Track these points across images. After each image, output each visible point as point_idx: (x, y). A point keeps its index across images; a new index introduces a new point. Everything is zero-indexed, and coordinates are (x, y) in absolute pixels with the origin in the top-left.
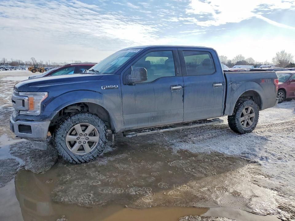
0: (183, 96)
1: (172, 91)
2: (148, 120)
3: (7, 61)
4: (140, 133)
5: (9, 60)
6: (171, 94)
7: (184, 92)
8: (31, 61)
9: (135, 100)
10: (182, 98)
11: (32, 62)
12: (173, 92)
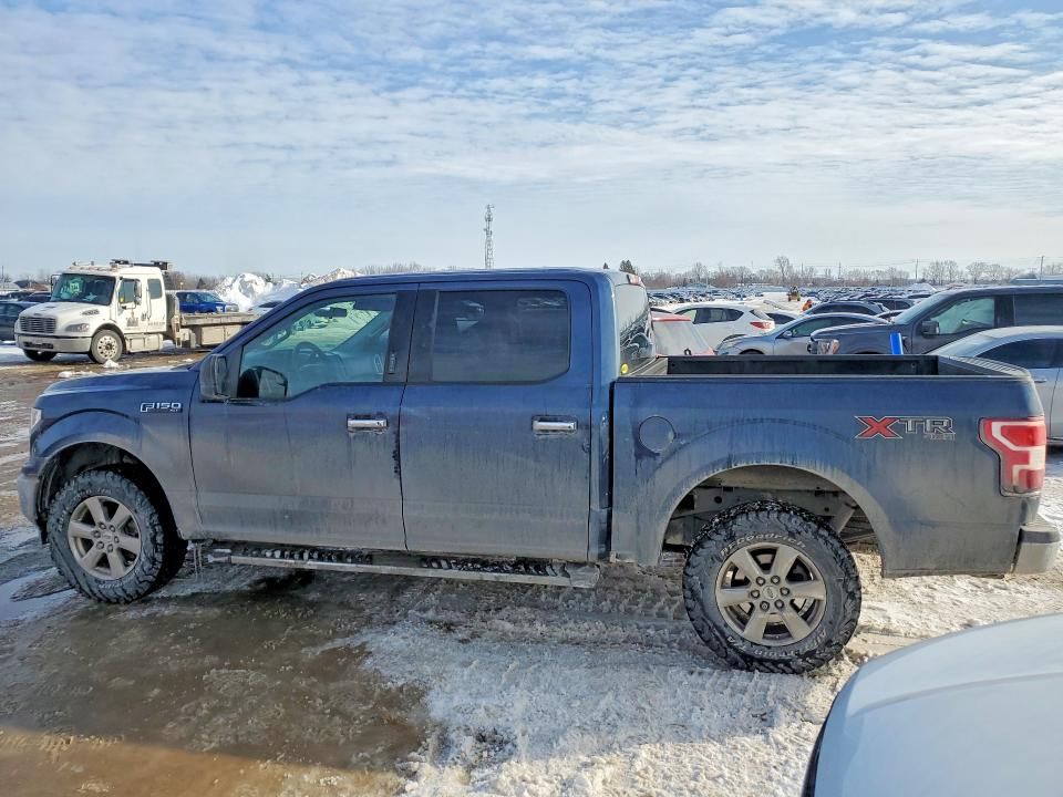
0: (397, 456)
1: (352, 435)
2: (273, 519)
3: (707, 274)
4: (256, 559)
5: (712, 269)
6: (349, 444)
7: (398, 441)
8: (776, 268)
9: (228, 453)
10: (393, 462)
11: (780, 271)
12: (355, 437)
